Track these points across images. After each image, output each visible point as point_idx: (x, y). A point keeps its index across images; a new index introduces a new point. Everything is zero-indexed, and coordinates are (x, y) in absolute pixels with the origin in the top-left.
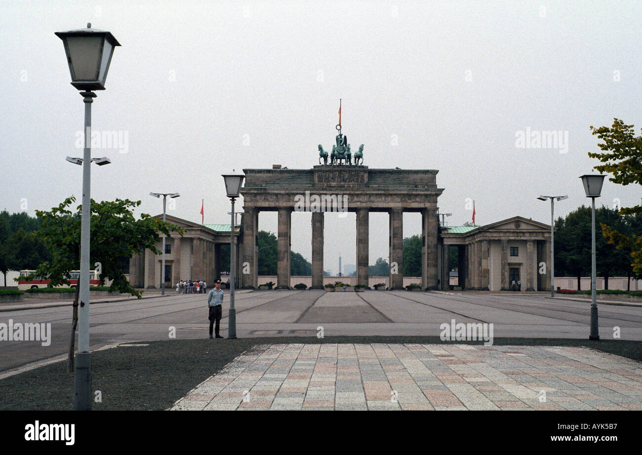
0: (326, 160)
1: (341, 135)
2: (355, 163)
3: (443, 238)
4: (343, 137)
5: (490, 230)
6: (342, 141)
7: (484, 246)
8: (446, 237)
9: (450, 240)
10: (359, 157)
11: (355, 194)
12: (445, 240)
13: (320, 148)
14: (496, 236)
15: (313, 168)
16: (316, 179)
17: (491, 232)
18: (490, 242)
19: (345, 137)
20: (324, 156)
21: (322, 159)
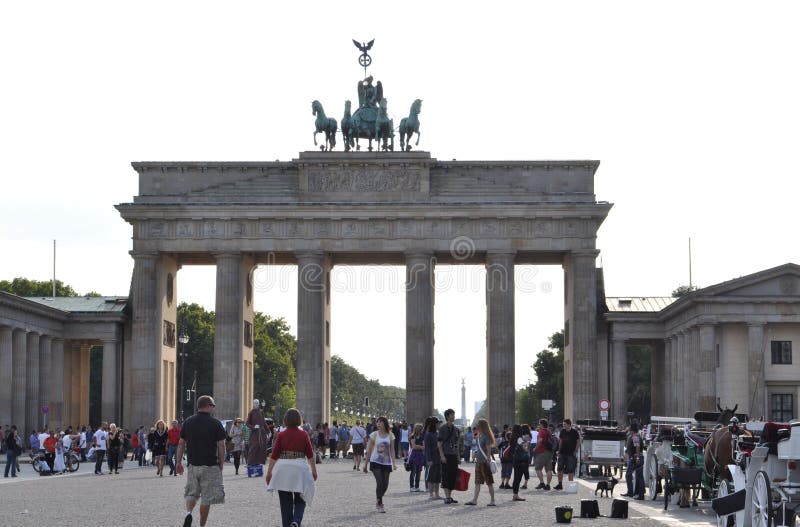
0: (331, 139)
1: (370, 79)
2: (402, 145)
3: (610, 324)
4: (374, 84)
5: (719, 299)
6: (371, 93)
7: (706, 338)
8: (616, 322)
9: (628, 327)
10: (410, 127)
11: (398, 219)
12: (616, 327)
13: (317, 108)
14: (732, 313)
15: (297, 157)
16: (305, 185)
17: (720, 303)
18: (720, 328)
19: (379, 84)
20: (326, 126)
21: (322, 136)
